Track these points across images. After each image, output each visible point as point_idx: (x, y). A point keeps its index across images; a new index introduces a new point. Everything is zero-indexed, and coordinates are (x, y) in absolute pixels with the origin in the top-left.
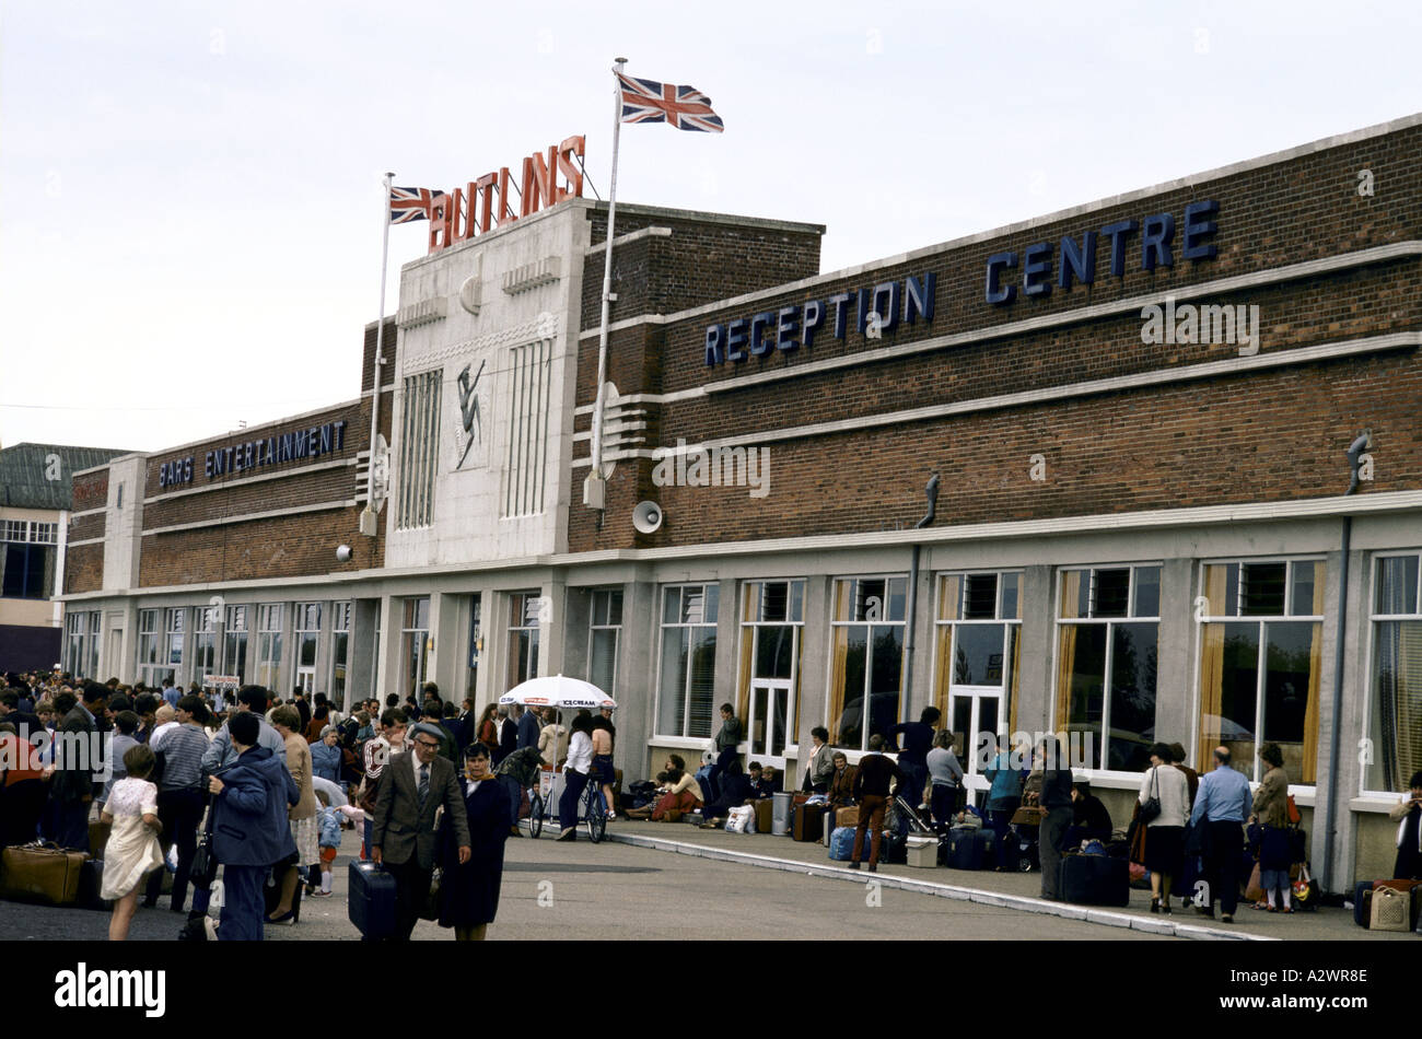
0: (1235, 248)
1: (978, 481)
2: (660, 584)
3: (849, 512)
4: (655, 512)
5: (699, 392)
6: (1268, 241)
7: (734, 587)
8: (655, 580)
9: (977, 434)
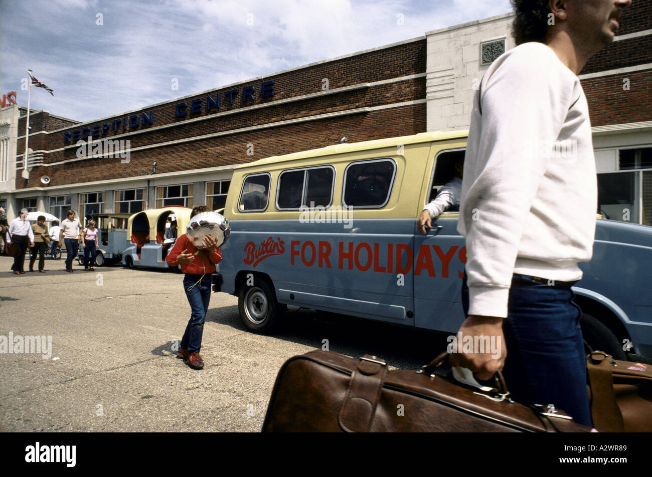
0: (282, 93)
1: (172, 162)
2: (49, 196)
3: (122, 173)
4: (48, 179)
5: (63, 149)
6: (297, 90)
7: (77, 196)
8: (47, 195)
9: (172, 150)
